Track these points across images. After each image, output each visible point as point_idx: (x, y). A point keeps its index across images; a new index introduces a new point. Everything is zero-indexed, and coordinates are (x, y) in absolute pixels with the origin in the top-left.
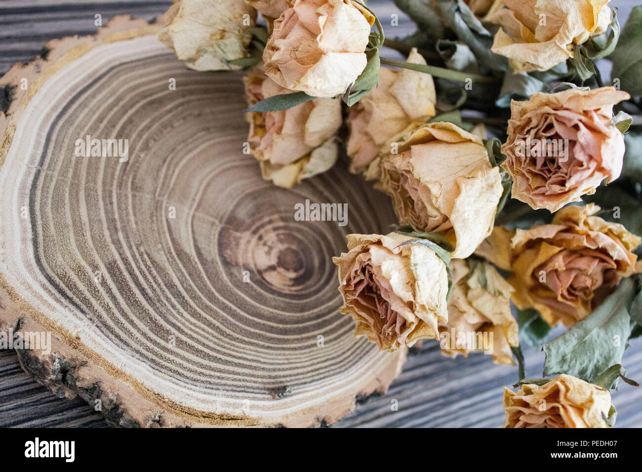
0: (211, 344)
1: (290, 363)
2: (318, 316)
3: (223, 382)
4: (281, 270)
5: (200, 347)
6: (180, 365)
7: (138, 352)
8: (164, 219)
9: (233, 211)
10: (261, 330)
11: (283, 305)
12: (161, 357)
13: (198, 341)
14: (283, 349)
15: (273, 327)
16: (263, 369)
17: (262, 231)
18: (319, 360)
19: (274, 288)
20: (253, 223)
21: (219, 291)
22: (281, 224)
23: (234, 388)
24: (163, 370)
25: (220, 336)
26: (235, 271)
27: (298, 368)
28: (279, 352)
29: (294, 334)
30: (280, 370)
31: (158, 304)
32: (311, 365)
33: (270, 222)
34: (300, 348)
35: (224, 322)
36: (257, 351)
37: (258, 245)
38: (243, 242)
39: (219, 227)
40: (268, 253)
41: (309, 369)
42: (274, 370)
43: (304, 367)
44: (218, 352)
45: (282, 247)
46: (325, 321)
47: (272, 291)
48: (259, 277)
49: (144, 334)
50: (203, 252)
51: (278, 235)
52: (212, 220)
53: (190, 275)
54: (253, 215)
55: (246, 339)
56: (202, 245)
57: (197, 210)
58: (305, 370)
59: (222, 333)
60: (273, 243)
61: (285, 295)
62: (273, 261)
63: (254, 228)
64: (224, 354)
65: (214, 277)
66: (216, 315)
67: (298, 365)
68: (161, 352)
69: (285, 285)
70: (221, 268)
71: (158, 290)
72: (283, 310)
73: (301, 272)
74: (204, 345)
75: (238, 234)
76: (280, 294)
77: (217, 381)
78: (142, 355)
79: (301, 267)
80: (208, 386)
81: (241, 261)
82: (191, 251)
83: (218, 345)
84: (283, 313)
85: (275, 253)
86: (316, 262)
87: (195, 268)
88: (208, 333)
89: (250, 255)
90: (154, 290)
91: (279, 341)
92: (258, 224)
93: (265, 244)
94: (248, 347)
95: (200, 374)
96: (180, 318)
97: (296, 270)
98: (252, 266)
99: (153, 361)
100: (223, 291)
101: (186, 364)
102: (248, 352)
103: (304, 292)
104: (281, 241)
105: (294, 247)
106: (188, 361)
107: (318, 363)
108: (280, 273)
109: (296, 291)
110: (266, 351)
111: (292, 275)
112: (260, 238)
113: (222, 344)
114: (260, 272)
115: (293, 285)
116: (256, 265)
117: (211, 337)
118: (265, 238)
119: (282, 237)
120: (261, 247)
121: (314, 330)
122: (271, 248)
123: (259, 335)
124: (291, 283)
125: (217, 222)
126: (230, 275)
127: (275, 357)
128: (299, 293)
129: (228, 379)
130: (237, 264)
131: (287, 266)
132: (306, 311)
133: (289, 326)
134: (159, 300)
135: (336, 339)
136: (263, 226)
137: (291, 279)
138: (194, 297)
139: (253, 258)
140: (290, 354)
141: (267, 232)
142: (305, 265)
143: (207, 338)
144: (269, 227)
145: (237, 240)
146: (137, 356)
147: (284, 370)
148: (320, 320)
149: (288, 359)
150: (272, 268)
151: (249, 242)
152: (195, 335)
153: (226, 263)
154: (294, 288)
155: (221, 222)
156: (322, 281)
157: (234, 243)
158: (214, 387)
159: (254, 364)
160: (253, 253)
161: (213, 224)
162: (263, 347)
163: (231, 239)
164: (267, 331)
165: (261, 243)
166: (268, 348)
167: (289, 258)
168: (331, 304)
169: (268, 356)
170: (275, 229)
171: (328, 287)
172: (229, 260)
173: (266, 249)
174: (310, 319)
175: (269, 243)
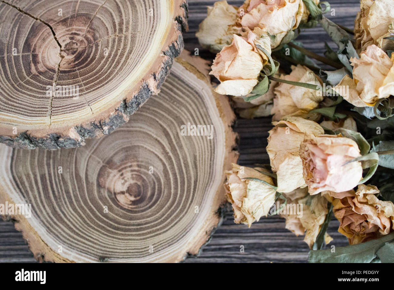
0: (78, 226)
1: (114, 246)
2: (139, 225)
3: (77, 246)
4: (127, 195)
5: (72, 226)
6: (60, 233)
7: (42, 221)
8: (75, 156)
9: (112, 157)
10: (105, 225)
11: (121, 214)
12: (52, 227)
13: (72, 223)
14: (113, 237)
15: (112, 225)
16: (99, 245)
17: (124, 171)
18: (130, 248)
19: (119, 204)
20: (121, 165)
21: (90, 200)
22: (137, 168)
23: (82, 251)
24: (51, 233)
25: (83, 223)
26: (102, 190)
27: (117, 249)
28: (110, 238)
29: (122, 231)
30: (107, 248)
31: (59, 200)
32: (125, 249)
33: (131, 166)
34: (122, 239)
35: (88, 216)
36: (99, 235)
37: (119, 178)
38: (112, 175)
39: (102, 164)
40: (123, 184)
41: (123, 251)
42: (105, 247)
43: (121, 249)
44: (80, 231)
45: (132, 182)
46: (141, 228)
47: (118, 206)
48: (113, 196)
49: (48, 214)
50: (89, 177)
51: (132, 175)
52: (100, 160)
53: (79, 188)
54: (123, 160)
55: (96, 227)
56: (90, 173)
57: (93, 153)
58: (121, 251)
59: (85, 222)
60: (128, 179)
61: (124, 209)
62: (125, 189)
63: (120, 168)
64: (82, 232)
65: (90, 192)
66: (84, 212)
67: (118, 248)
68: (53, 224)
69: (126, 203)
70: (95, 187)
71: (61, 193)
72: (121, 217)
73: (138, 198)
74: (74, 225)
75: (110, 170)
76: (122, 208)
77: (75, 245)
78: (44, 223)
79: (139, 195)
80: (70, 246)
81: (107, 185)
82: (83, 176)
83: (81, 227)
84: (120, 218)
85: (127, 184)
86: (149, 194)
87: (82, 185)
88: (78, 220)
89: (113, 183)
90: (59, 193)
91: (113, 233)
92: (123, 166)
93: (123, 179)
94: (95, 232)
95: (68, 239)
96: (67, 209)
97: (135, 197)
98: (112, 190)
99: (48, 228)
100: (93, 200)
101: (63, 233)
102: (95, 234)
103: (135, 210)
104: (133, 178)
105: (139, 183)
106: (64, 231)
107: (129, 249)
108: (126, 196)
109: (131, 208)
110: (104, 236)
111: (133, 199)
112: (122, 175)
113: (83, 227)
114: (115, 194)
115: (131, 205)
116: (114, 189)
117: (79, 223)
118: (125, 175)
119: (134, 176)
120: (121, 180)
121: (134, 232)
122: (126, 181)
123: (103, 227)
124: (131, 203)
125: (101, 162)
126: (99, 192)
127: (108, 240)
128: (132, 210)
129: (80, 245)
130: (104, 187)
131: (131, 194)
132: (133, 220)
133: (120, 226)
134: (60, 198)
135: (144, 239)
136: (125, 168)
137: (131, 201)
138: (77, 200)
139: (114, 185)
140: (116, 241)
141: (127, 172)
142: (142, 194)
143: (77, 223)
144: (129, 169)
145: (109, 173)
146: (42, 223)
147: (110, 248)
148: (139, 227)
149: (114, 243)
150: (123, 193)
151: (115, 176)
152: (71, 220)
153: (99, 186)
154: (130, 206)
155: (103, 162)
156: (148, 206)
157: (106, 175)
158: (73, 247)
159: (96, 241)
160: (115, 183)
161: (99, 162)
162: (103, 234)
163: (106, 173)
164: (108, 226)
165: (122, 177)
166: (106, 235)
167: (134, 189)
168: (149, 219)
169: (104, 239)
170: (132, 171)
171: (150, 210)
172: (101, 184)
173: (123, 181)
174: (133, 225)
175: (126, 179)
